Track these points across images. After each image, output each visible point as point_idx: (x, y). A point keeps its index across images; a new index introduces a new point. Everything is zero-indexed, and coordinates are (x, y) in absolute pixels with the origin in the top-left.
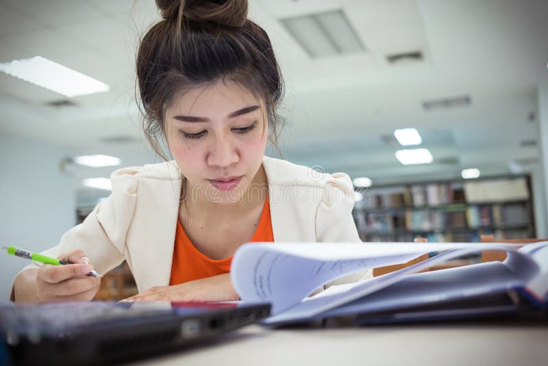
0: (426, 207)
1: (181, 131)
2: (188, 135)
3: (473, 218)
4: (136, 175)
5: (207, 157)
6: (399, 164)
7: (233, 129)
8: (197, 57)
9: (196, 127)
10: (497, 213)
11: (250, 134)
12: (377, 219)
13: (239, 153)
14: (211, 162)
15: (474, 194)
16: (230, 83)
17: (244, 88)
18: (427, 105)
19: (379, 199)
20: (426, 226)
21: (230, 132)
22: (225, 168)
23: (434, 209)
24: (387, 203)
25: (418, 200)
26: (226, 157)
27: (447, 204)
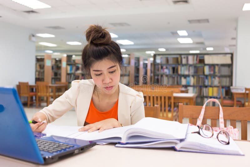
0: (187, 64)
1: (95, 74)
2: (97, 75)
3: (207, 71)
4: (79, 83)
5: (103, 81)
6: (179, 43)
7: (109, 72)
8: (97, 54)
9: (99, 73)
10: (217, 69)
11: (114, 73)
12: (167, 68)
13: (112, 79)
14: (104, 82)
15: (208, 60)
16: (106, 60)
17: (110, 61)
18: (190, 21)
19: (167, 60)
20: (186, 73)
21: (108, 73)
22: (108, 83)
23: (191, 65)
24: (171, 62)
25: (184, 61)
26: (108, 80)
27: (196, 64)
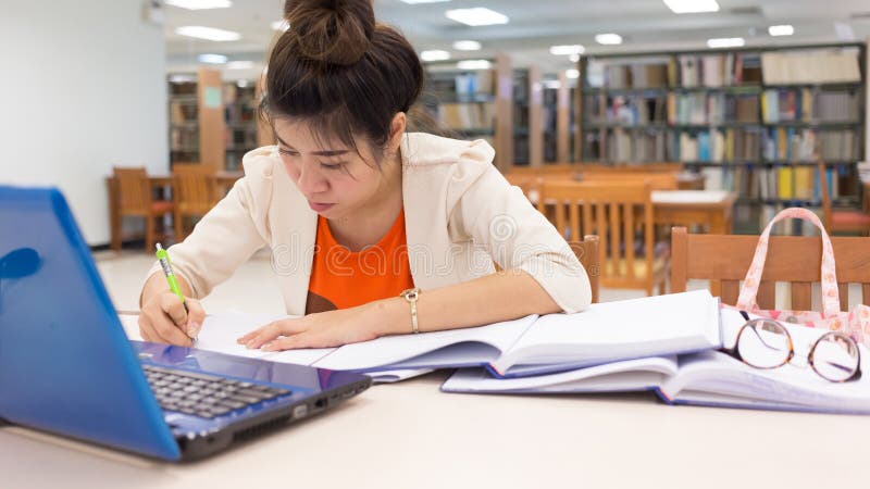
0: (700, 89)
3: (771, 108)
4: (271, 156)
10: (807, 101)
12: (627, 103)
13: (328, 183)
15: (776, 70)
19: (629, 76)
20: (698, 118)
23: (712, 92)
24: (641, 81)
25: (689, 77)
27: (734, 85)
